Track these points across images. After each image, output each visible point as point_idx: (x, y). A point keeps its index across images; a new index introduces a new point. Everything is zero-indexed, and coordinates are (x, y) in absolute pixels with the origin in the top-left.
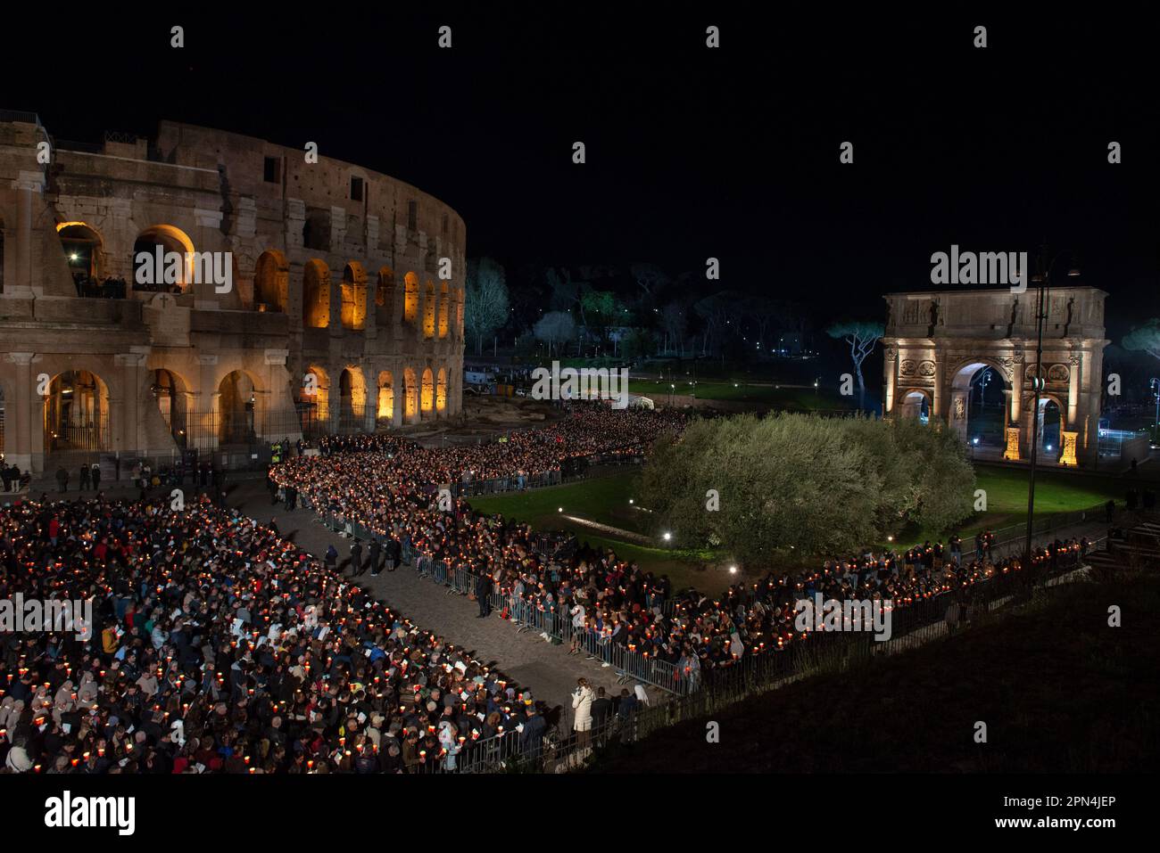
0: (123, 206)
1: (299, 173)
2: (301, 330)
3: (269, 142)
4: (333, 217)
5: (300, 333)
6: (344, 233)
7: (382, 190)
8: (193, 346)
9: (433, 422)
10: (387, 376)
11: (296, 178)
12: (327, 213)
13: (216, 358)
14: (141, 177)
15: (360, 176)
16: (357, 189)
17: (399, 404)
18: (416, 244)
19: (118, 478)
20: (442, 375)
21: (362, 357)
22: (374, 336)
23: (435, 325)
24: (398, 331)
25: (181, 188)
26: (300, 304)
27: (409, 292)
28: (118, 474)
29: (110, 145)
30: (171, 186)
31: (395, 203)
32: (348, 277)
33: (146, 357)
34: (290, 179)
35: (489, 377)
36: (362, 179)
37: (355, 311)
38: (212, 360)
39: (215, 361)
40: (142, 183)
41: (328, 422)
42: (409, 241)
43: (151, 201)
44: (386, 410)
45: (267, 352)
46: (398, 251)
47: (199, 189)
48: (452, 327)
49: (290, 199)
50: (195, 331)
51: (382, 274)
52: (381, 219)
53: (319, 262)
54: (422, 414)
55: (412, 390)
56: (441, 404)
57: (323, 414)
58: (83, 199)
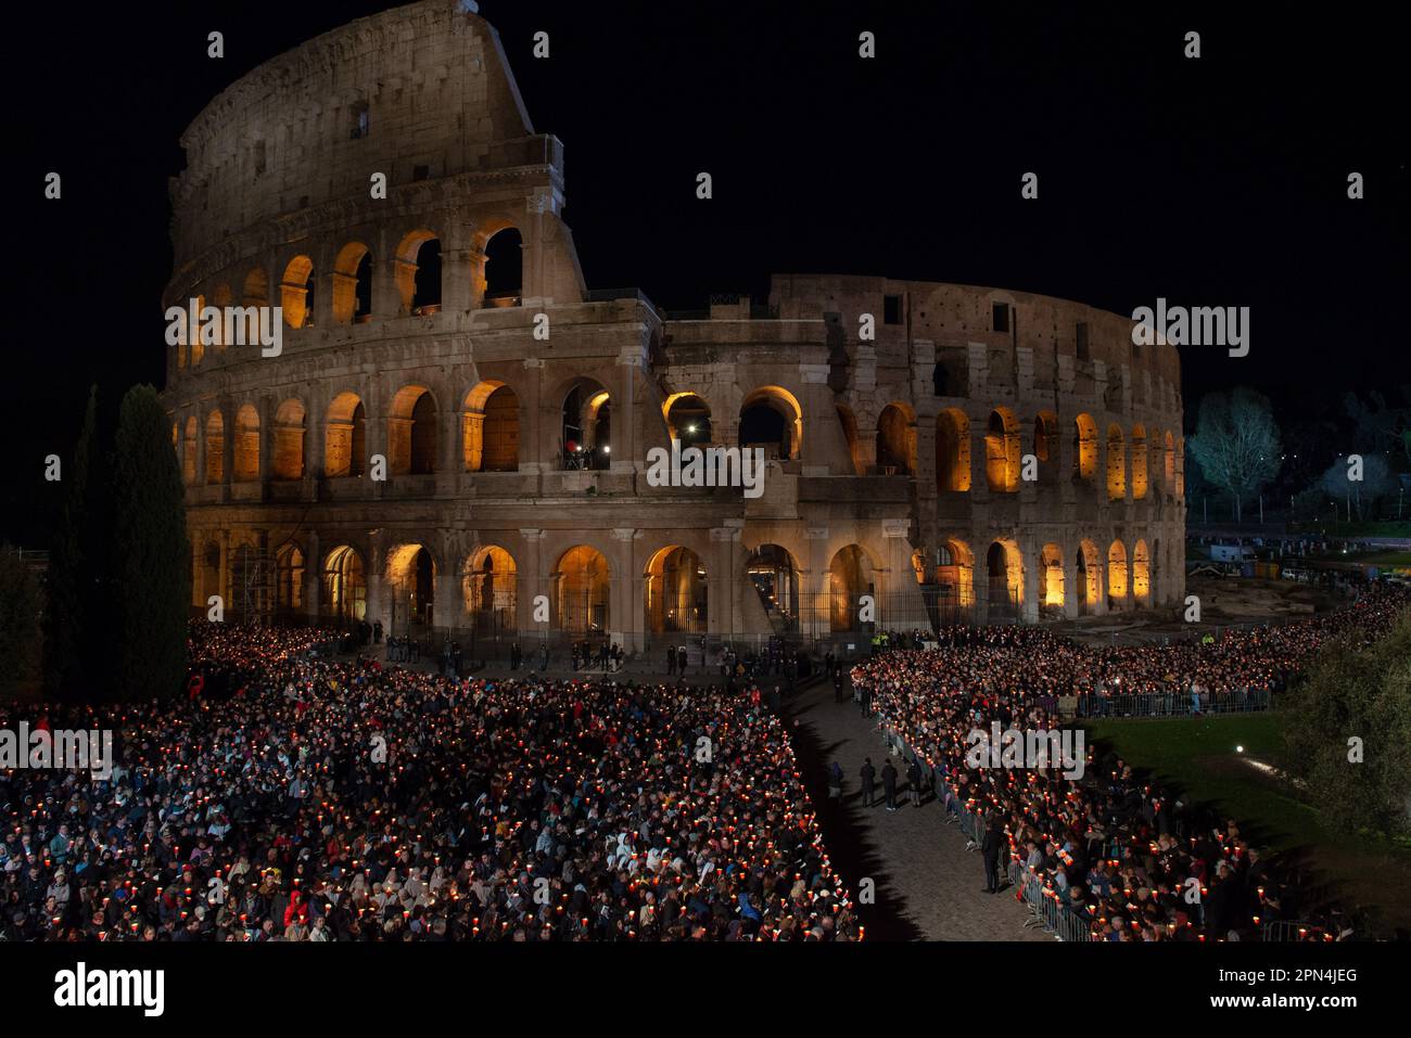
0: (728, 371)
1: (926, 309)
2: (934, 495)
3: (889, 278)
4: (971, 356)
5: (933, 499)
6: (985, 374)
7: (1036, 314)
8: (801, 518)
9: (1128, 613)
10: (1054, 551)
11: (923, 315)
12: (963, 351)
13: (827, 531)
14: (745, 337)
15: (1005, 301)
16: (1001, 316)
17: (1074, 587)
18: (1090, 377)
19: (703, 664)
20: (1141, 549)
21: (1017, 526)
22: (1034, 500)
23: (1127, 482)
24: (1068, 493)
25: (784, 344)
26: (932, 465)
27: (1084, 440)
28: (703, 659)
29: (714, 309)
30: (774, 343)
31: (1055, 328)
32: (995, 425)
33: (740, 531)
34: (915, 317)
35: (1245, 552)
36: (1006, 305)
37: (1007, 469)
38: (822, 533)
39: (826, 536)
40: (747, 344)
41: (975, 608)
42: (1079, 374)
43: (754, 362)
44: (1055, 596)
45: (885, 523)
46: (1062, 389)
47: (804, 342)
48: (1155, 486)
49: (916, 341)
50: (803, 501)
51: (1043, 420)
52: (1037, 351)
53: (957, 411)
54: (1111, 601)
55: (1094, 569)
56: (1142, 587)
57: (966, 598)
58: (690, 368)
